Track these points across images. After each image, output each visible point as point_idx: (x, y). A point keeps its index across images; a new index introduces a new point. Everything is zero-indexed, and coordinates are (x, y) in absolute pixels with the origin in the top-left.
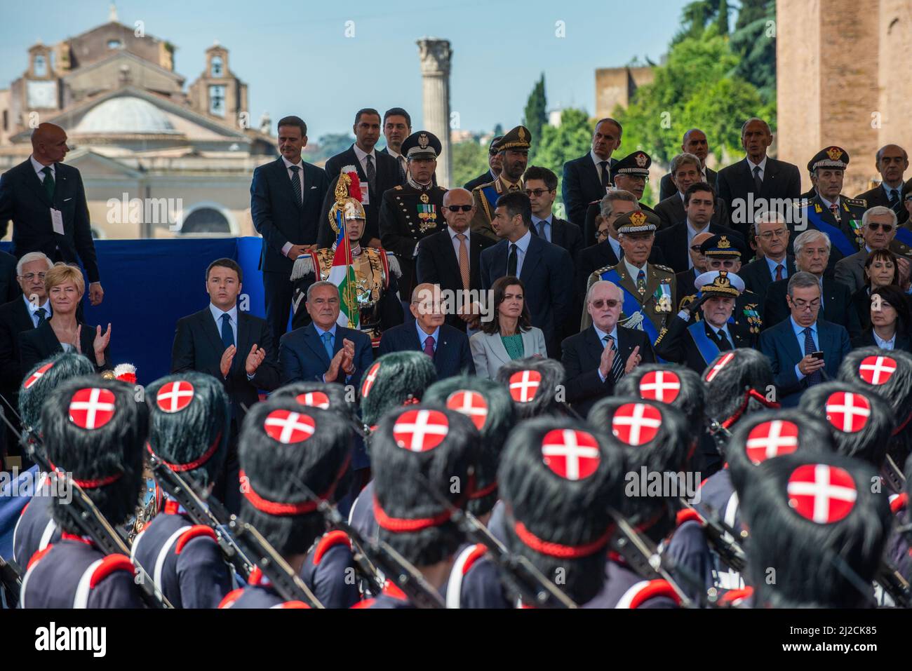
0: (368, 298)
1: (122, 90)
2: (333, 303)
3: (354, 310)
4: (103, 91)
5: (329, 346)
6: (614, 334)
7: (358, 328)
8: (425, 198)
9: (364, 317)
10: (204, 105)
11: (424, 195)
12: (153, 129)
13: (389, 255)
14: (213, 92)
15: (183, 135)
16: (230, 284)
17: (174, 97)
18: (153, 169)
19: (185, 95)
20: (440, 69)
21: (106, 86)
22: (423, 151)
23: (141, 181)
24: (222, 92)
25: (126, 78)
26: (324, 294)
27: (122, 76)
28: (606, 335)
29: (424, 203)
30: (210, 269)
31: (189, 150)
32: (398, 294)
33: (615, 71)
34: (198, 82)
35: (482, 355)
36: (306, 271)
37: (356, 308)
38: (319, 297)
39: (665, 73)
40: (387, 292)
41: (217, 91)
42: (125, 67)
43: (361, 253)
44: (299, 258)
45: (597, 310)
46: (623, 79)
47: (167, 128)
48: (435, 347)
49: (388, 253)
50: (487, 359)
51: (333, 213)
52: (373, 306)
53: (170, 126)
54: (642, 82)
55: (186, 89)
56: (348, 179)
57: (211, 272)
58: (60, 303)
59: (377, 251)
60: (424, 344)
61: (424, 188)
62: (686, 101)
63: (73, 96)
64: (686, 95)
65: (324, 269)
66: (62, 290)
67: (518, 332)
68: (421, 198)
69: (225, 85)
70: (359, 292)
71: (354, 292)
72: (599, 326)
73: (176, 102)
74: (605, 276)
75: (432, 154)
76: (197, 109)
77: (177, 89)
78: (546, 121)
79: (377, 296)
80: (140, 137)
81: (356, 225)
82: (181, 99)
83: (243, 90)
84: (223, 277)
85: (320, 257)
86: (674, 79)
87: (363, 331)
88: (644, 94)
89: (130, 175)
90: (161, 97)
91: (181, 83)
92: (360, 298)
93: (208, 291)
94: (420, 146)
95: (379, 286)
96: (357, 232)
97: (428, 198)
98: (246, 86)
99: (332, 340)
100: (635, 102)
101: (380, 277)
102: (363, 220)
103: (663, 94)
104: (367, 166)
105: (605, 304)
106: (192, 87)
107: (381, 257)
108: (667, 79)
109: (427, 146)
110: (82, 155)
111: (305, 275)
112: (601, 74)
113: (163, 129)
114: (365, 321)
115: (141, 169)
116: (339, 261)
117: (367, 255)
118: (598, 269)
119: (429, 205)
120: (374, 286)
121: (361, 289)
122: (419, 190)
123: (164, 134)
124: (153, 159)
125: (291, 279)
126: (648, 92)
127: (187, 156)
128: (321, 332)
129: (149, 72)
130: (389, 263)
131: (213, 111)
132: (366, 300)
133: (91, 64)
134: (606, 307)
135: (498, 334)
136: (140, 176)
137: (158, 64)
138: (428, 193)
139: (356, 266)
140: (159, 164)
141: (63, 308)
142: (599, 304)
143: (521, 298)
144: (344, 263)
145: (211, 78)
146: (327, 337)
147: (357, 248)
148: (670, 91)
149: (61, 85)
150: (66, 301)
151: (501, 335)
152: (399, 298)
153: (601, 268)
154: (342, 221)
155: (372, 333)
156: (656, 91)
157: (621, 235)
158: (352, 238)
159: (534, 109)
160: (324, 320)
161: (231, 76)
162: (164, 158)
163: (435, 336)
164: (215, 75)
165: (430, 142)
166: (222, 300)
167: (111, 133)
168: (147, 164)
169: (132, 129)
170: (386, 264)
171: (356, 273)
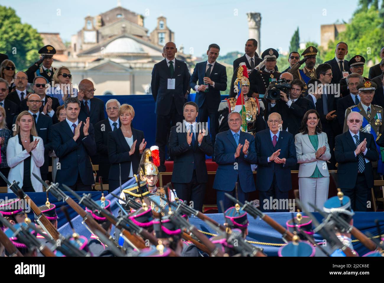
0: (251, 119)
1: (123, 35)
2: (238, 121)
3: (245, 124)
4: (114, 35)
5: (237, 139)
6: (358, 134)
7: (247, 132)
8: (272, 76)
9: (249, 127)
10: (156, 41)
11: (272, 75)
12: (135, 51)
13: (260, 100)
14: (160, 36)
15: (147, 54)
16: (193, 113)
17: (144, 38)
18: (136, 68)
19: (148, 37)
20: (256, 25)
21: (116, 33)
22: (271, 57)
23: (131, 73)
24: (164, 35)
25: (124, 30)
26: (233, 117)
27: (123, 29)
28: (354, 135)
29: (271, 78)
30: (185, 106)
31: (150, 60)
32: (263, 117)
33: (329, 26)
34: (154, 31)
35: (300, 143)
36: (225, 107)
37: (246, 123)
38: (232, 118)
39: (351, 27)
40: (259, 116)
41: (162, 35)
42: (124, 25)
43: (248, 100)
44: (222, 102)
45: (351, 124)
46: (333, 29)
47: (141, 51)
48: (277, 139)
49: (259, 100)
50: (302, 145)
51: (236, 83)
52: (253, 122)
53: (142, 50)
54: (340, 30)
55: (149, 35)
56: (242, 68)
57: (185, 107)
58: (124, 120)
59: (255, 99)
60: (273, 138)
61: (271, 72)
62: (360, 38)
63: (103, 37)
64: (360, 36)
65: (232, 106)
66: (125, 115)
67: (316, 134)
68: (271, 76)
69: (165, 33)
70: (247, 116)
71: (245, 116)
72: (351, 131)
73: (145, 40)
74: (354, 110)
75: (274, 58)
76: (153, 43)
77: (145, 34)
78: (299, 47)
79: (254, 118)
80: (130, 55)
81: (246, 88)
82: (146, 39)
83: (172, 35)
84: (189, 109)
85: (231, 101)
86: (355, 29)
87: (249, 133)
88: (342, 35)
89: (126, 70)
90: (139, 38)
91: (147, 32)
92: (247, 119)
93: (184, 116)
94: (270, 55)
95: (255, 114)
96: (246, 91)
97: (273, 76)
98: (173, 33)
99: (238, 137)
100: (338, 39)
101: (256, 110)
102: (249, 86)
103: (350, 35)
104: (251, 63)
105: (355, 121)
106: (151, 33)
107: (256, 101)
108: (352, 29)
109: (273, 54)
110: (106, 62)
111: (224, 109)
112: (323, 27)
113: (139, 51)
114: (249, 129)
115: (131, 68)
116: (239, 103)
117: (250, 100)
118: (350, 106)
119: (274, 79)
120: (254, 114)
121: (248, 115)
122: (269, 73)
123: (140, 53)
124: (135, 64)
125: (218, 111)
126: (343, 35)
127: (149, 62)
128: (233, 133)
129: (134, 27)
130: (260, 104)
131: (160, 44)
132: (250, 120)
133: (110, 24)
134: (355, 122)
135: (307, 134)
136: (130, 70)
137: (137, 24)
138: (273, 74)
139: (246, 105)
140: (138, 65)
141: (125, 122)
142: (352, 121)
143: (316, 119)
144: (241, 104)
145: (159, 30)
146: (236, 135)
147: (246, 98)
148: (353, 34)
149: (98, 33)
150: (126, 120)
151: (308, 135)
152: (264, 119)
153: (351, 106)
154: (240, 86)
155: (253, 134)
156: (347, 34)
157: (360, 92)
158: (244, 93)
159: (294, 42)
160: (234, 128)
161: (167, 29)
162: (140, 63)
163: (278, 135)
164: (161, 28)
165: (274, 53)
166: (189, 119)
167: (119, 53)
168: (133, 66)
169: (127, 51)
170: (258, 105)
171: (246, 108)
